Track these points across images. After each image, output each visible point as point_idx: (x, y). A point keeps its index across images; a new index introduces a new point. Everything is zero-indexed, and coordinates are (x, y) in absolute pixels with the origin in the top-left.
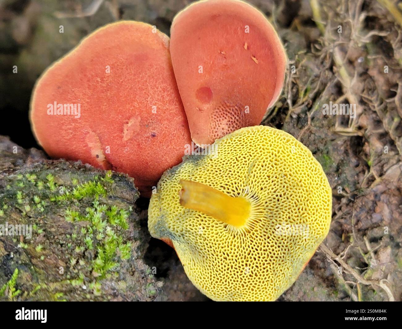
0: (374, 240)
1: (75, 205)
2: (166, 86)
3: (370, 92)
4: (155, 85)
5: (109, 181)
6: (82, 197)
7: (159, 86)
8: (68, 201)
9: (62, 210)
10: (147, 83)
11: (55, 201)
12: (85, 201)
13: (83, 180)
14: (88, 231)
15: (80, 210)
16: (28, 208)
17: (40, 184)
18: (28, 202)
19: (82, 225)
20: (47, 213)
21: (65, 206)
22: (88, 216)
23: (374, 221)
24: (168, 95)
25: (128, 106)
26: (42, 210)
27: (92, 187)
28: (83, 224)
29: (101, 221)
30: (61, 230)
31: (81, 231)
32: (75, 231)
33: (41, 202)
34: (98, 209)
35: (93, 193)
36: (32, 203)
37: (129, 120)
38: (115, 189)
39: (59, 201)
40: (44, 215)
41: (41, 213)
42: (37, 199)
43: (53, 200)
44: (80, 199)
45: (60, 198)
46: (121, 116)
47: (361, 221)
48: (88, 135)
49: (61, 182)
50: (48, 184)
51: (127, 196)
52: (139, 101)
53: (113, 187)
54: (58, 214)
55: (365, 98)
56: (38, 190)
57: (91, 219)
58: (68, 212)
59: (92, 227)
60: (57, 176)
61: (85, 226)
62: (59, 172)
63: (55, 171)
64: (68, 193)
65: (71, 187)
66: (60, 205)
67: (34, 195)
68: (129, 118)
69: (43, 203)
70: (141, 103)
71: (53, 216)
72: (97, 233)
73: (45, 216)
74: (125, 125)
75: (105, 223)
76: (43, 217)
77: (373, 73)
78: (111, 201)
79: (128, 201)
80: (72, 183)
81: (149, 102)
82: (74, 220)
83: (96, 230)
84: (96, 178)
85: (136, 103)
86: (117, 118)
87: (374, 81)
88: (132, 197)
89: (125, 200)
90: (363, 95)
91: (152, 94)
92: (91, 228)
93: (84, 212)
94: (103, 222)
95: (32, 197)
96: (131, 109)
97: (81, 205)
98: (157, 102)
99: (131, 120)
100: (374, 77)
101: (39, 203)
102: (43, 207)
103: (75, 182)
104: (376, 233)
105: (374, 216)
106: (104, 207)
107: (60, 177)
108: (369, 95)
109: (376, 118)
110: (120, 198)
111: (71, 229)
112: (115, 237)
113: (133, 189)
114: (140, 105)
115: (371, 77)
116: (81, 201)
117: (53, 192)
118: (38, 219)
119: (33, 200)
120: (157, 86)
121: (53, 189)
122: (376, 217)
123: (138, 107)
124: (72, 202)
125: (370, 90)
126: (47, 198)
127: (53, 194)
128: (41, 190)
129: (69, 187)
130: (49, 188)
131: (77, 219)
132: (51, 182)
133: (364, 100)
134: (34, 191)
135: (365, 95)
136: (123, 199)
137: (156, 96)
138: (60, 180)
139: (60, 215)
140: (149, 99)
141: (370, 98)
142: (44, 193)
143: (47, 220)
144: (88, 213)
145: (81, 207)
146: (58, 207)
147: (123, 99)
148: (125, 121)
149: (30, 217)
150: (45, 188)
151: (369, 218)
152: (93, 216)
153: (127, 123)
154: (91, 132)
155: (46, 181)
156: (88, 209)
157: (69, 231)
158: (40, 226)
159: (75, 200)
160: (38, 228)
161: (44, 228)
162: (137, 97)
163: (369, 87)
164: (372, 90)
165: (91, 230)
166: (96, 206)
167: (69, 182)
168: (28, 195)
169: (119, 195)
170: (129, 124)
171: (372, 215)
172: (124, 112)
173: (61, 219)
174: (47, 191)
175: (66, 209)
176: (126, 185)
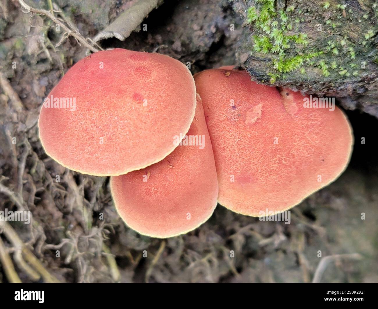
0: (44, 60)
1: (300, 49)
2: (222, 154)
3: (59, 195)
4: (232, 153)
5: (272, 75)
6: (295, 58)
7: (228, 153)
8: (307, 53)
9: (312, 44)
10: (239, 155)
11: (319, 51)
12: (292, 54)
13: (296, 73)
14: (286, 27)
15: (295, 45)
16: (343, 43)
17: (334, 66)
18: (344, 49)
19: (292, 32)
20: (325, 40)
21: (310, 48)
22: (287, 41)
23: (46, 79)
24: (221, 145)
25: (257, 134)
26: (329, 43)
27: (286, 67)
28: (291, 34)
29: (275, 38)
30: (311, 26)
31: (292, 26)
32: (298, 25)
33: (332, 49)
34: (279, 48)
35: (285, 62)
36: (340, 48)
37: (256, 122)
38: (266, 69)
39: (315, 52)
40: (328, 38)
41: (331, 39)
42: (336, 52)
43: (321, 52)
44: (296, 56)
45: (315, 55)
46: (263, 125)
47: (57, 77)
48: (295, 112)
49: (316, 70)
50: (328, 67)
51: (255, 63)
52: (247, 138)
53: (269, 70)
54: (315, 40)
55: (63, 189)
56: (335, 61)
57: (284, 39)
58: (306, 43)
59: (283, 31)
60: (320, 76)
61: (290, 32)
62: (319, 80)
63: (323, 80)
64: (308, 59)
65: (306, 66)
66: (314, 49)
67: (339, 56)
68: (256, 123)
69: (329, 49)
70: (245, 137)
71: (319, 38)
72: (278, 27)
73: (326, 37)
74: (260, 117)
75: (272, 35)
76: (328, 36)
77: (58, 214)
78: (268, 57)
79: (253, 58)
80: (306, 70)
81: (238, 137)
82: (299, 36)
83: (279, 29)
84: (284, 77)
85: (249, 136)
86: (267, 124)
87: (57, 206)
88: (251, 63)
89: (256, 59)
90: (65, 192)
91: (235, 145)
92: (283, 29)
93: (292, 44)
94: (274, 37)
95: (341, 54)
96: (253, 131)
97: (295, 50)
98: (230, 137)
99: (254, 122)
100: (57, 210)
101: (333, 48)
102: (329, 44)
103: (303, 71)
104: (43, 67)
105: (46, 83)
106: (273, 50)
107: (317, 75)
108: (60, 193)
109: (52, 172)
110: (261, 61)
111: (301, 27)
112: (262, 26)
113: (250, 70)
114: (245, 135)
115: (60, 210)
116: (296, 54)
117: (322, 60)
118: (332, 34)
119: (340, 51)
120: (230, 153)
121: (322, 63)
122: (44, 82)
123: (247, 133)
124: (304, 52)
125: (59, 198)
126: (327, 53)
127: (322, 58)
128: (333, 61)
129: (308, 66)
130: (326, 63)
131: (296, 37)
132: (325, 69)
133: (63, 188)
134: (340, 60)
135: (63, 192)
136: (258, 60)
137: (231, 143)
138: (317, 72)
139: (312, 39)
140: (237, 140)
141: (59, 190)
142: (330, 58)
143: (324, 34)
144: (288, 44)
145: (295, 49)
146: (316, 46)
147: (260, 140)
148: (260, 121)
149: (340, 35)
150: (329, 63)
151: (51, 81)
152: (283, 41)
153: (258, 119)
154: (293, 115)
155: (330, 70)
156: (288, 46)
157: (303, 26)
158: (330, 27)
159: (301, 54)
160: (331, 25)
161: (326, 26)
162: (247, 142)
163: (60, 200)
164: (57, 198)
165: (283, 28)
166: (282, 51)
167: (308, 70)
168: (345, 55)
169: (262, 63)
170: (256, 118)
171: (48, 84)
172: (260, 129)
173: (311, 36)
174: (328, 60)
175: (308, 45)
176: (256, 72)
